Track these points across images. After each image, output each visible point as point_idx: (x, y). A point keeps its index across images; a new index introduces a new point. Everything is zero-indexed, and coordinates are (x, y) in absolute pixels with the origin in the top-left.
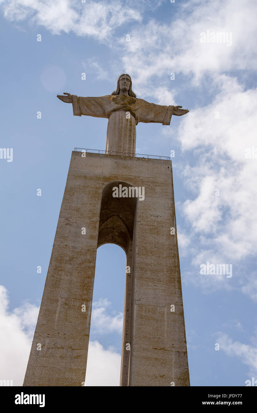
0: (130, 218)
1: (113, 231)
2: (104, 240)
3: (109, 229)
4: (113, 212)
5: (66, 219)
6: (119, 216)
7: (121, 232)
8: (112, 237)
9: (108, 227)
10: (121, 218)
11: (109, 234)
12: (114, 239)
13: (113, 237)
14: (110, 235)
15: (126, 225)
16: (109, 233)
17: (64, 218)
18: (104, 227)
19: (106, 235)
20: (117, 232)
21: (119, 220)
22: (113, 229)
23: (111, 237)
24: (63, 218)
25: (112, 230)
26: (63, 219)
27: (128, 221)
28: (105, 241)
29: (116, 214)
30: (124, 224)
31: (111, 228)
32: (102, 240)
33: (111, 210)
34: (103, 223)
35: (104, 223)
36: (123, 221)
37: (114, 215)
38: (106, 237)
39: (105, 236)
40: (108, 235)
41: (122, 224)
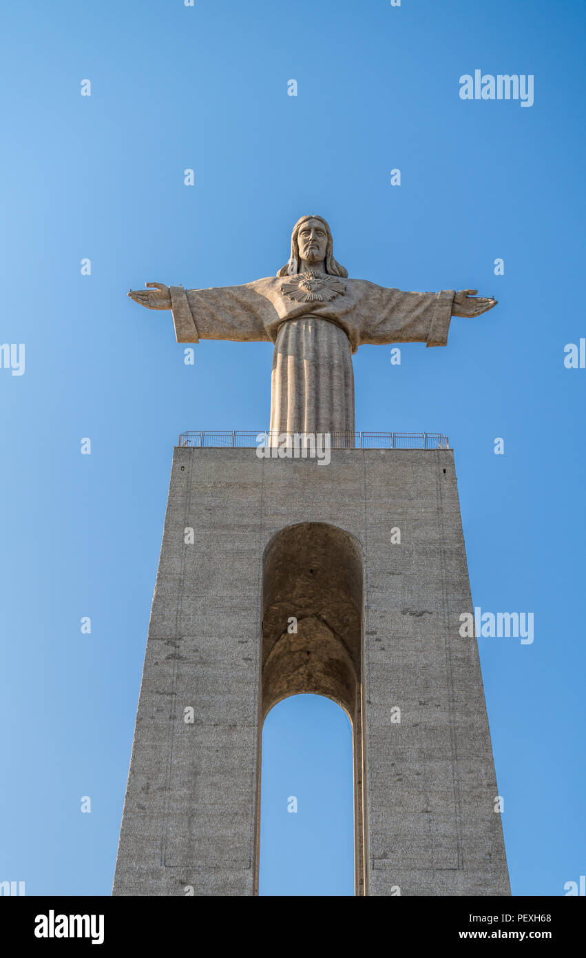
0: (351, 619)
1: (308, 661)
2: (286, 686)
3: (296, 656)
4: (301, 607)
5: (166, 641)
6: (319, 617)
7: (330, 659)
8: (308, 675)
9: (292, 650)
10: (325, 622)
11: (298, 667)
12: (313, 680)
13: (310, 676)
14: (301, 670)
15: (343, 641)
16: (297, 664)
17: (162, 639)
18: (281, 649)
19: (290, 671)
20: (321, 660)
21: (321, 627)
22: (308, 653)
23: (304, 676)
24: (158, 639)
25: (305, 656)
26: (161, 642)
27: (348, 628)
28: (288, 687)
29: (310, 613)
30: (335, 637)
31: (300, 650)
32: (280, 687)
33: (297, 602)
34: (277, 641)
35: (279, 638)
36: (332, 630)
37: (306, 617)
38: (291, 677)
39: (289, 676)
40: (294, 671)
41: (330, 636)
